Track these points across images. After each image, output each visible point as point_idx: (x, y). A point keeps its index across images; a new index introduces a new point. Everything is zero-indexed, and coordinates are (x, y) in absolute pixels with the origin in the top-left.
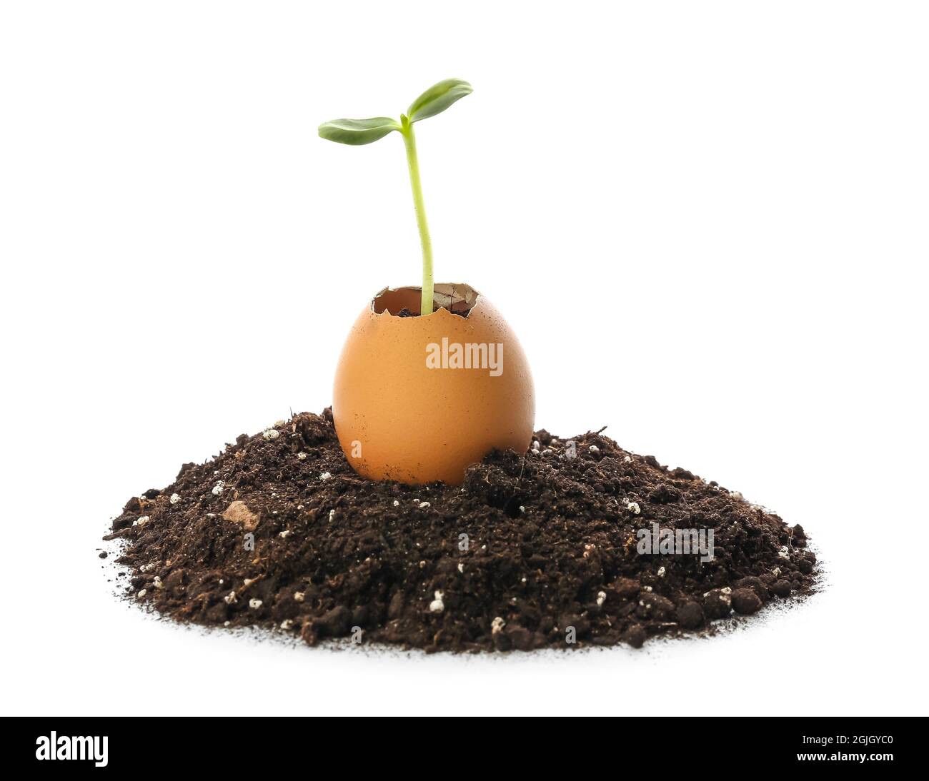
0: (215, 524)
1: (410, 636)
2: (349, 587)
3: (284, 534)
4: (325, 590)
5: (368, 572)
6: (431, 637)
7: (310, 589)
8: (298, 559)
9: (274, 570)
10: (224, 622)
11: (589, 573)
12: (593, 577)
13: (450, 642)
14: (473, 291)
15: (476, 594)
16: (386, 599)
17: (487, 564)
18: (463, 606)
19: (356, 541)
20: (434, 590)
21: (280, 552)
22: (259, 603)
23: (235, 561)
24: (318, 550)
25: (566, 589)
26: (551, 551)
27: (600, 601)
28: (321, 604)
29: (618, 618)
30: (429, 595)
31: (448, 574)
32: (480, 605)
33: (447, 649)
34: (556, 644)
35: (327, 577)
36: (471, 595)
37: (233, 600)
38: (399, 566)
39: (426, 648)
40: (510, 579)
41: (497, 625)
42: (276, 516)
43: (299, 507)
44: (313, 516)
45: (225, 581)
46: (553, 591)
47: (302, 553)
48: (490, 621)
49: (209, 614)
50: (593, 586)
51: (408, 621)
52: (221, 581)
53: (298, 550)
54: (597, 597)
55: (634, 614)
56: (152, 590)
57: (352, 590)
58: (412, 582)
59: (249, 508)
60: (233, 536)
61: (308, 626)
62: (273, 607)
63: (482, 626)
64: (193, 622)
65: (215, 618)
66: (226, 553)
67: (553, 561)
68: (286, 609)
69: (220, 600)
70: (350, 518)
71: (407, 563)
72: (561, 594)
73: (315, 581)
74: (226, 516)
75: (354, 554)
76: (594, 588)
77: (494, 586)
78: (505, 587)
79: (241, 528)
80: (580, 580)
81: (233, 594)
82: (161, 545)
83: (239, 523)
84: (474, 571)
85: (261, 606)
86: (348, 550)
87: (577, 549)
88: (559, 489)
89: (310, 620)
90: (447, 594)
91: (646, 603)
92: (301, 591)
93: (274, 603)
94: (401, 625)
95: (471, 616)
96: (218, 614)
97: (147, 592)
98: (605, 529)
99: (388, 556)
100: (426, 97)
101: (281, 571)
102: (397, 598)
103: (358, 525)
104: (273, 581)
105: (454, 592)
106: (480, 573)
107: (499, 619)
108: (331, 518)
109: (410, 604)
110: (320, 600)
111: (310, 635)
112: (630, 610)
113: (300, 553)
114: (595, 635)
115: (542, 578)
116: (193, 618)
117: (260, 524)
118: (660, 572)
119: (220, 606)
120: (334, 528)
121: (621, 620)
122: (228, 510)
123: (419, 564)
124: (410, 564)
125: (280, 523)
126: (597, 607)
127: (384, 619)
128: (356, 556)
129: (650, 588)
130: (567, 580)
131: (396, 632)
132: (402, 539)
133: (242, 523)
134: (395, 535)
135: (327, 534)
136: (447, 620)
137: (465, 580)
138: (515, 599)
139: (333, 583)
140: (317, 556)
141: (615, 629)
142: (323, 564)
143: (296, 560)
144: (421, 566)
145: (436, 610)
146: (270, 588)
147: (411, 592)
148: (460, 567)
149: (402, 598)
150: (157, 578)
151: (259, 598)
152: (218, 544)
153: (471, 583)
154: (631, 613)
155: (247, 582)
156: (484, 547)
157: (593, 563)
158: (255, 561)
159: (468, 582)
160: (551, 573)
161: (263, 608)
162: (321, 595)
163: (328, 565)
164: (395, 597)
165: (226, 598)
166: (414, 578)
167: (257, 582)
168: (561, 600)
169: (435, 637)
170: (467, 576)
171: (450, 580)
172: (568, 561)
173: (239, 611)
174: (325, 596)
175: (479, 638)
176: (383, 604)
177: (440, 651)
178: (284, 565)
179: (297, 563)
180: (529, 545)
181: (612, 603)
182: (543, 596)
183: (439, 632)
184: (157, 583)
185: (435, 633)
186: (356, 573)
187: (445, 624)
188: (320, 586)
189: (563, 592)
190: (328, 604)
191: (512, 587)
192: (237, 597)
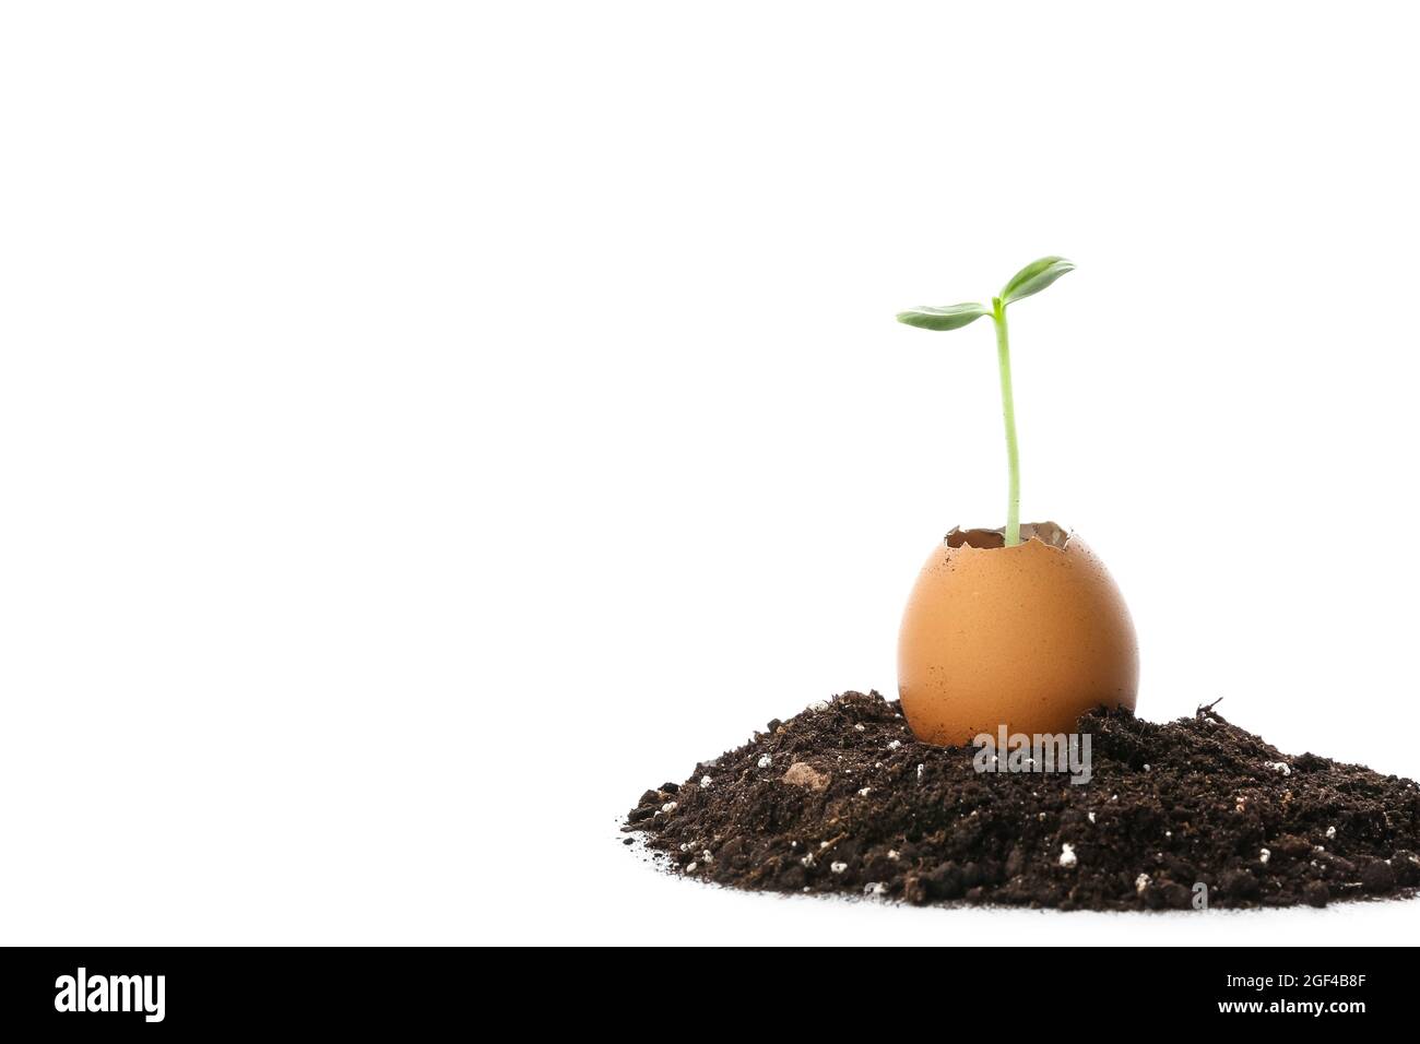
0: (773, 789)
1: (1039, 892)
2: (954, 844)
3: (864, 792)
4: (924, 848)
5: (978, 824)
6: (1065, 895)
7: (906, 847)
8: (886, 817)
9: (858, 829)
10: (803, 887)
11: (1248, 825)
12: (1252, 831)
13: (1089, 899)
14: (1061, 530)
15: (1114, 847)
16: (1002, 856)
17: (1124, 813)
18: (1100, 860)
19: (959, 792)
20: (1060, 844)
21: (865, 807)
22: (843, 866)
23: (805, 825)
24: (910, 805)
25: (1222, 843)
26: (1196, 805)
27: (1264, 859)
28: (922, 863)
29: (1289, 879)
30: (1056, 849)
31: (1078, 823)
32: (1120, 860)
33: (1087, 907)
34: (1219, 902)
35: (924, 834)
36: (1108, 846)
37: (811, 863)
38: (1013, 820)
39: (1062, 905)
40: (1152, 830)
41: (1142, 881)
42: (850, 775)
43: (877, 765)
44: (898, 771)
45: (798, 843)
46: (1207, 848)
47: (891, 810)
48: (1133, 879)
49: (783, 879)
50: (1253, 842)
51: (1034, 877)
52: (794, 844)
53: (886, 806)
54: (1260, 855)
55: (1308, 874)
56: (702, 864)
57: (958, 847)
58: (1030, 838)
59: (815, 769)
60: (799, 799)
61: (914, 882)
62: (862, 870)
63: (1126, 883)
64: (763, 889)
65: (792, 883)
66: (792, 817)
67: (1200, 813)
68: (880, 868)
69: (797, 863)
70: (944, 771)
71: (1024, 816)
72: (1217, 850)
73: (911, 839)
74: (786, 780)
75: (957, 807)
76: (1255, 845)
77: (1134, 840)
78: (1146, 842)
79: (808, 790)
80: (1238, 834)
81: (810, 856)
82: (702, 824)
83: (805, 785)
84: (1109, 820)
85: (846, 870)
86: (948, 802)
87: (1227, 801)
88: (1190, 744)
89: (915, 875)
90: (1078, 846)
91: (1319, 864)
92: (896, 849)
93: (862, 865)
94: (1026, 881)
95: (1110, 872)
96: (795, 878)
97: (697, 867)
98: (1253, 785)
99: (999, 808)
100: (1022, 276)
101: (866, 830)
102: (1015, 856)
103: (955, 777)
104: (857, 842)
105: (1087, 843)
106: (1116, 822)
107: (1144, 876)
108: (919, 773)
109: (1033, 861)
110: (921, 859)
111: (916, 892)
112: (1302, 870)
113: (888, 809)
114: (1266, 895)
115: (1191, 831)
116: (764, 885)
117: (833, 783)
118: (1329, 832)
119: (796, 869)
120: (925, 783)
121: (1293, 881)
122: (788, 773)
123: (1038, 816)
124: (1027, 816)
125: (856, 780)
126: (1262, 864)
127: (1002, 878)
128: (960, 810)
129: (1321, 848)
130: (1221, 833)
131: (1021, 889)
132: (1014, 790)
133: (809, 785)
134: (1005, 787)
135: (918, 790)
136: (1082, 875)
137: (1099, 831)
138: (1160, 854)
139: (933, 840)
140: (911, 811)
141: (1288, 890)
142: (918, 820)
143: (883, 818)
144: (1041, 819)
145: (1068, 864)
146: (854, 850)
147: (1031, 849)
148: (1091, 816)
149: (1021, 854)
150: (706, 852)
151: (842, 860)
152: (782, 809)
153: (1106, 833)
154: (1304, 873)
155: (824, 844)
156: (1115, 797)
157: (1252, 814)
158: (833, 821)
159: (1102, 833)
160: (1201, 827)
161: (849, 871)
162: (921, 853)
163: (925, 821)
164: (1012, 854)
165: (804, 860)
166: (1032, 834)
167: (838, 843)
168: (1217, 857)
169: (1071, 894)
170: (1101, 826)
171: (1081, 831)
172: (1220, 813)
173: (820, 877)
174: (926, 854)
175: (1124, 896)
176: (998, 862)
177: (1078, 909)
178: (870, 823)
179: (886, 821)
180: (1170, 798)
181: (1279, 863)
182: (1193, 852)
183: (1074, 889)
184: (708, 857)
185: (1070, 889)
186: (961, 828)
187: (1080, 879)
188: (918, 844)
189: (1219, 847)
190: (932, 863)
191: (1155, 843)
192: (815, 860)
